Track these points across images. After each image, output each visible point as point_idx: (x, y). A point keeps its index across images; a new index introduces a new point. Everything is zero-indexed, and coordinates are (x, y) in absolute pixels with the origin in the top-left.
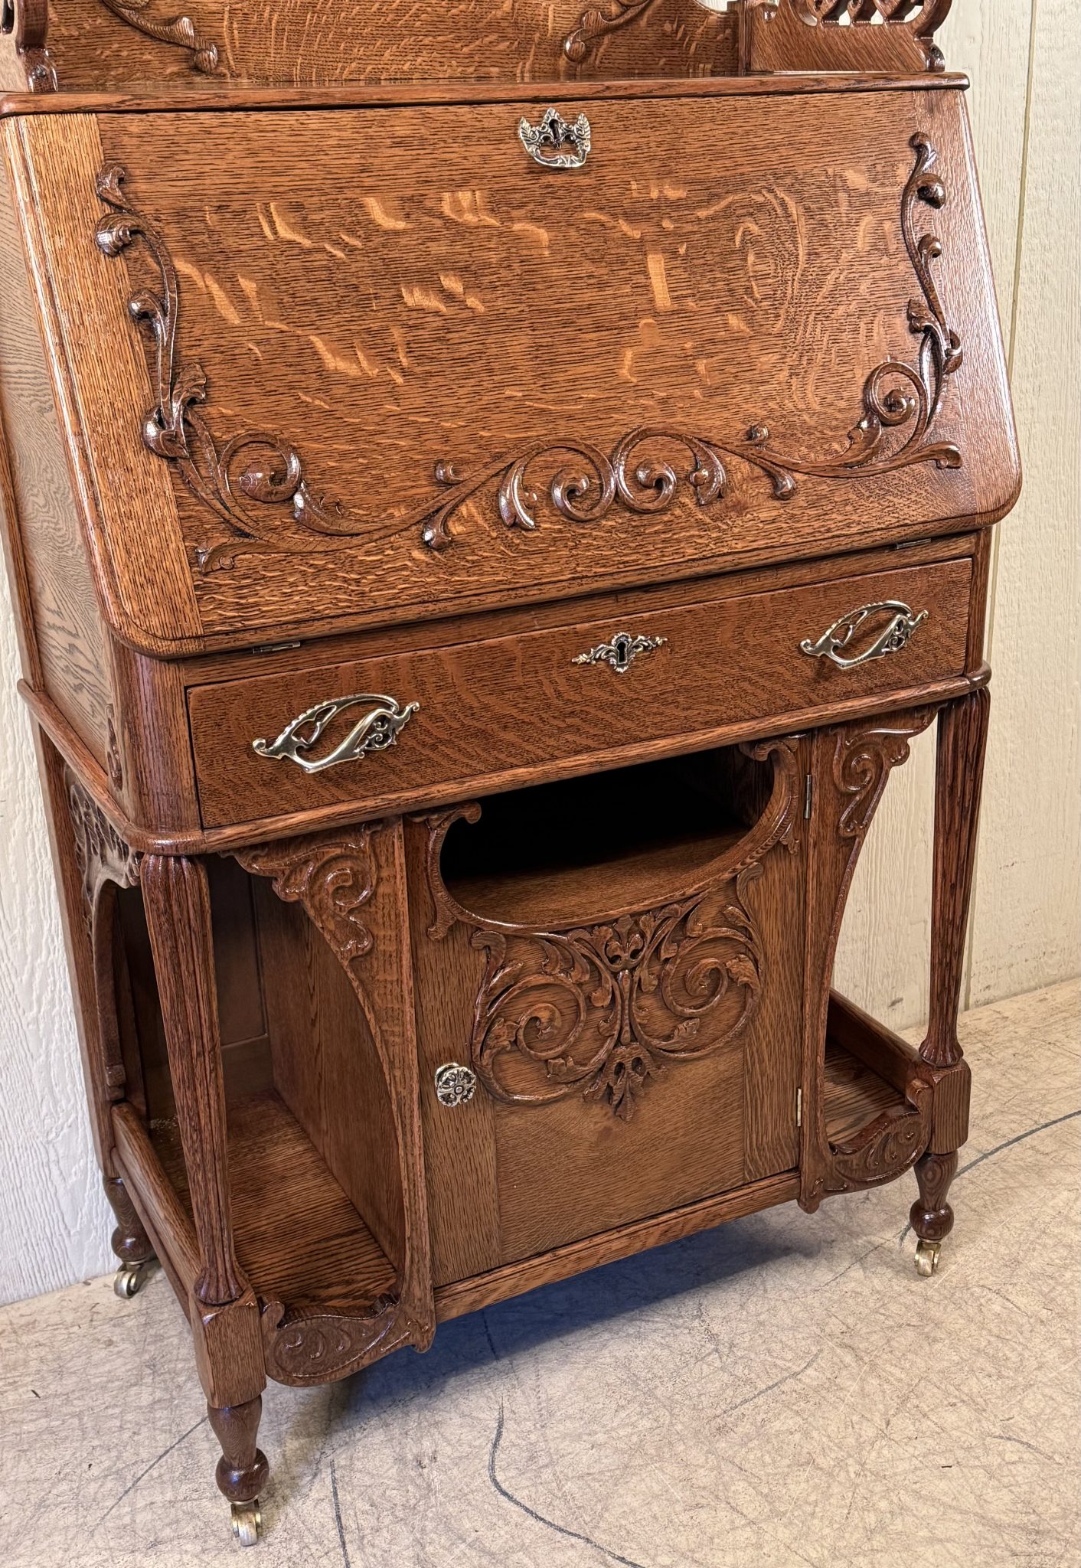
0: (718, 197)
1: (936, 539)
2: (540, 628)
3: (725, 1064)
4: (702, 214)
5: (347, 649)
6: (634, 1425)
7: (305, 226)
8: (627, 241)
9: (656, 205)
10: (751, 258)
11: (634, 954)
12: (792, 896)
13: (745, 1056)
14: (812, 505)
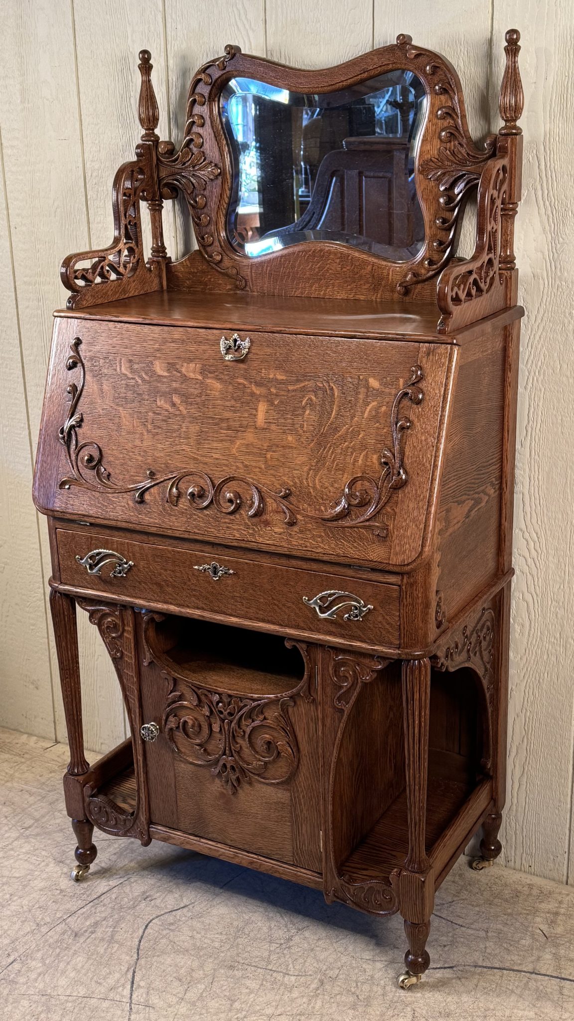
0: (302, 381)
1: (373, 570)
2: (182, 548)
4: (291, 388)
5: (108, 532)
8: (252, 394)
11: (231, 714)
13: (291, 796)
14: (301, 532)
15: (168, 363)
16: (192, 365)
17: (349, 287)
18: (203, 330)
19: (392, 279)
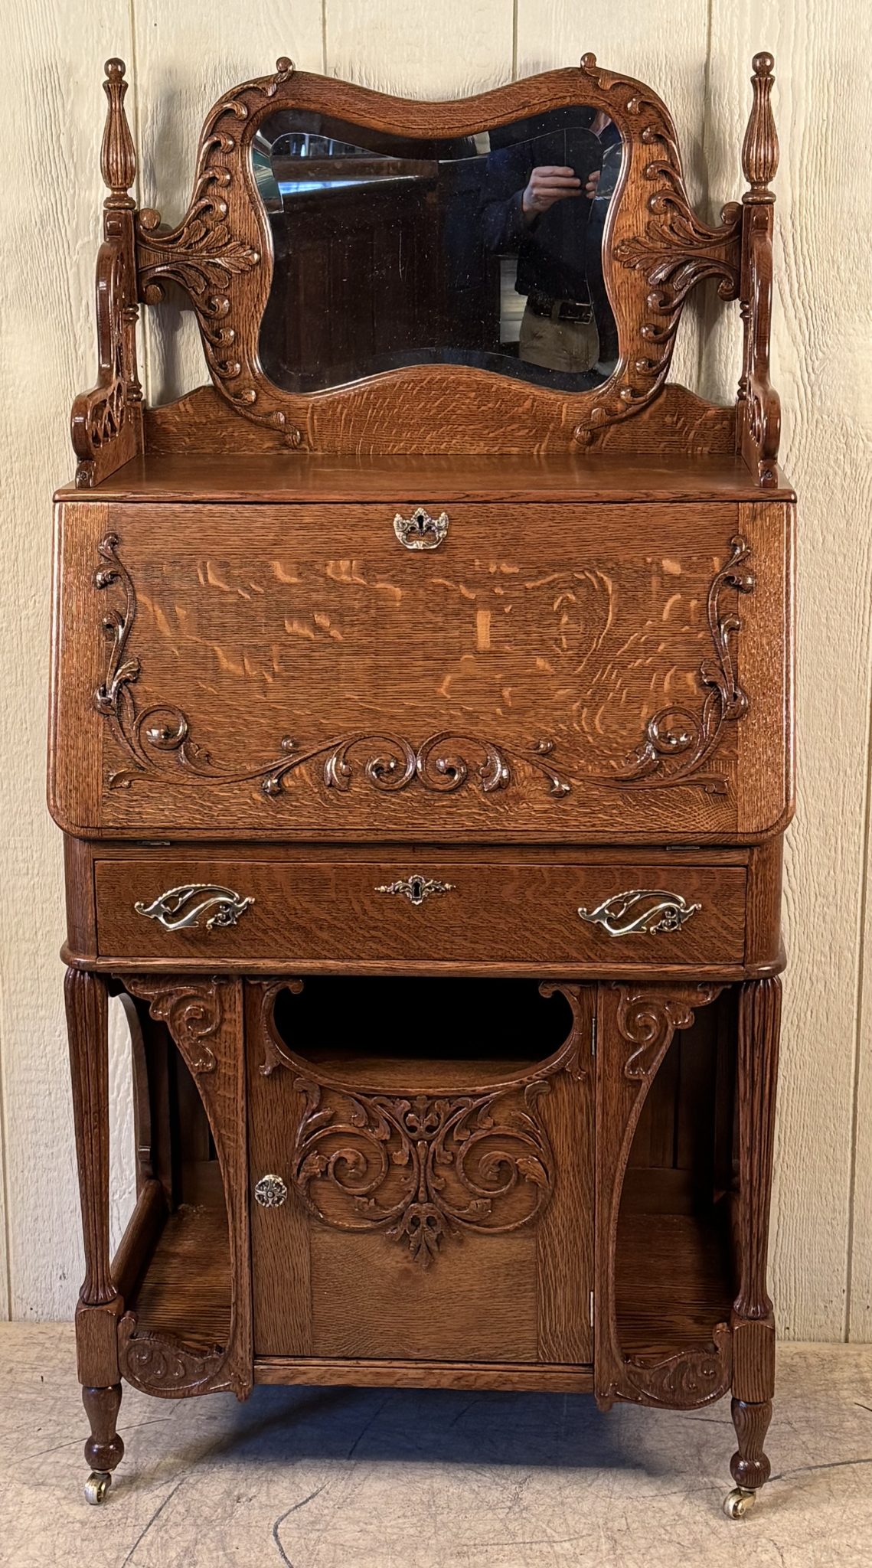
0: (546, 574)
1: (705, 847)
2: (353, 861)
3: (519, 1248)
4: (529, 585)
5: (204, 852)
6: (402, 1529)
7: (228, 577)
8: (463, 600)
9: (491, 577)
10: (565, 619)
11: (430, 1129)
12: (581, 1118)
13: (537, 1246)
14: (582, 804)
15: (298, 563)
16: (344, 564)
17: (491, 435)
18: (359, 506)
19: (566, 420)
